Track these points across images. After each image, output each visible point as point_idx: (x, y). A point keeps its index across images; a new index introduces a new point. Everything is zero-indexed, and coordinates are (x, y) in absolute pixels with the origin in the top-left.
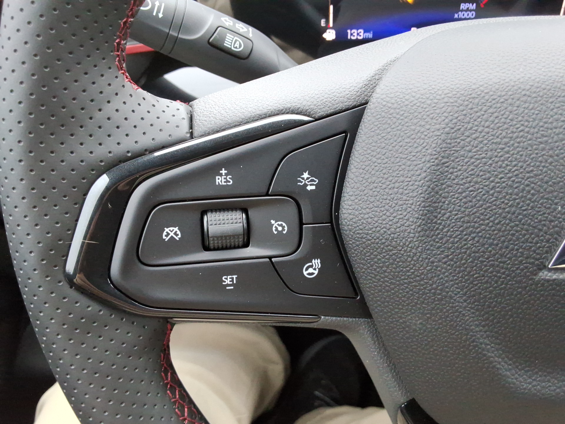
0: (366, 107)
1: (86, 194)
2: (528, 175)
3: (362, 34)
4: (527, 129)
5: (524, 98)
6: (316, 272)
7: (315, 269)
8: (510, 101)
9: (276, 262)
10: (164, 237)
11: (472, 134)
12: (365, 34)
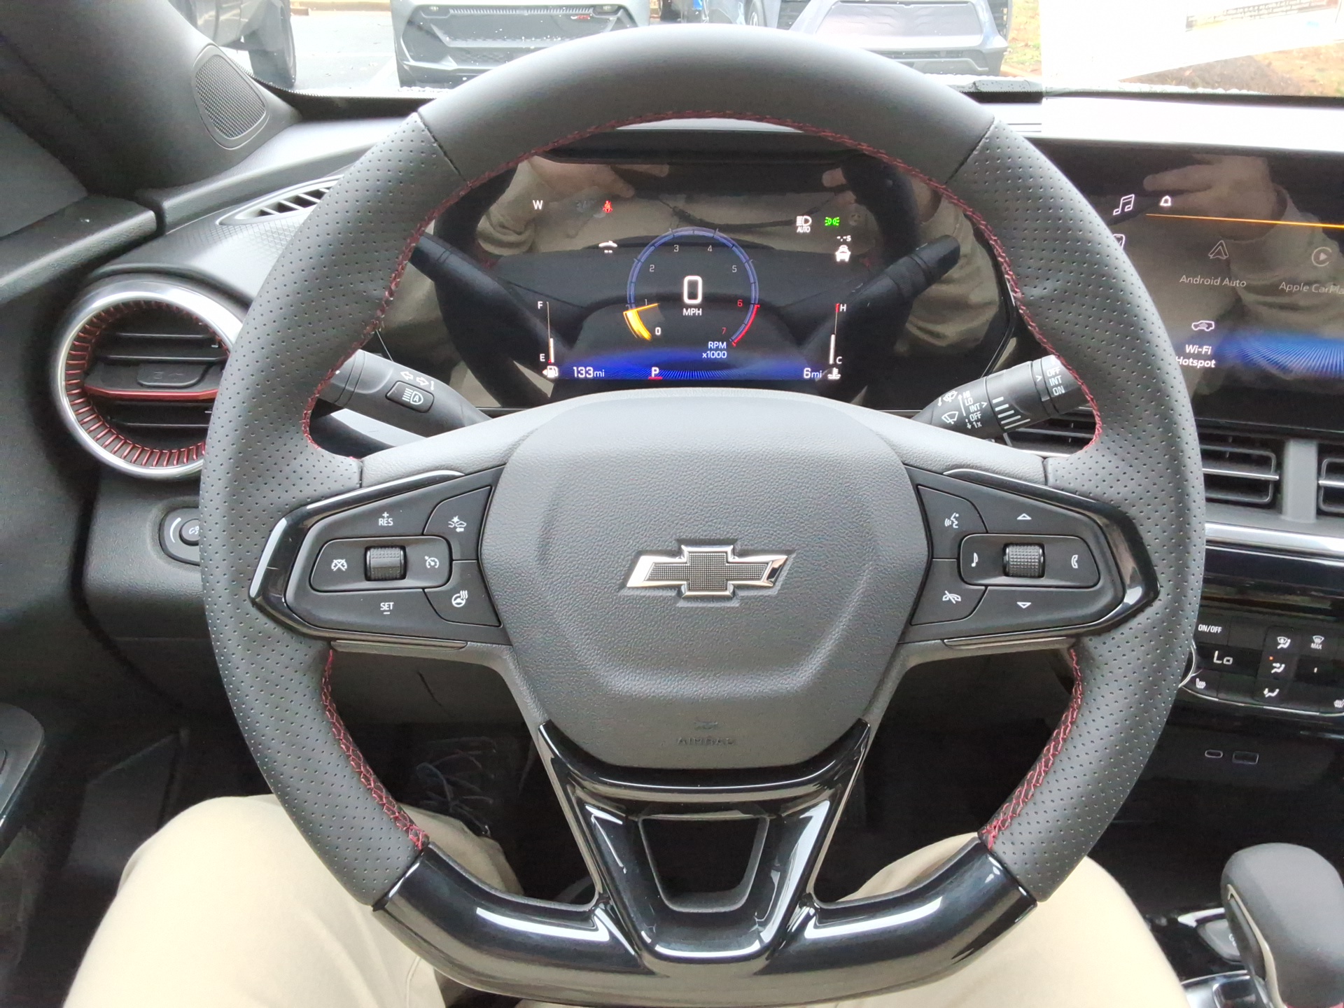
0: (504, 468)
1: (271, 531)
2: (610, 518)
3: (591, 372)
4: (611, 486)
5: (612, 464)
6: (464, 602)
7: (462, 599)
8: (602, 465)
9: (428, 592)
10: (333, 568)
11: (574, 488)
12: (595, 373)
